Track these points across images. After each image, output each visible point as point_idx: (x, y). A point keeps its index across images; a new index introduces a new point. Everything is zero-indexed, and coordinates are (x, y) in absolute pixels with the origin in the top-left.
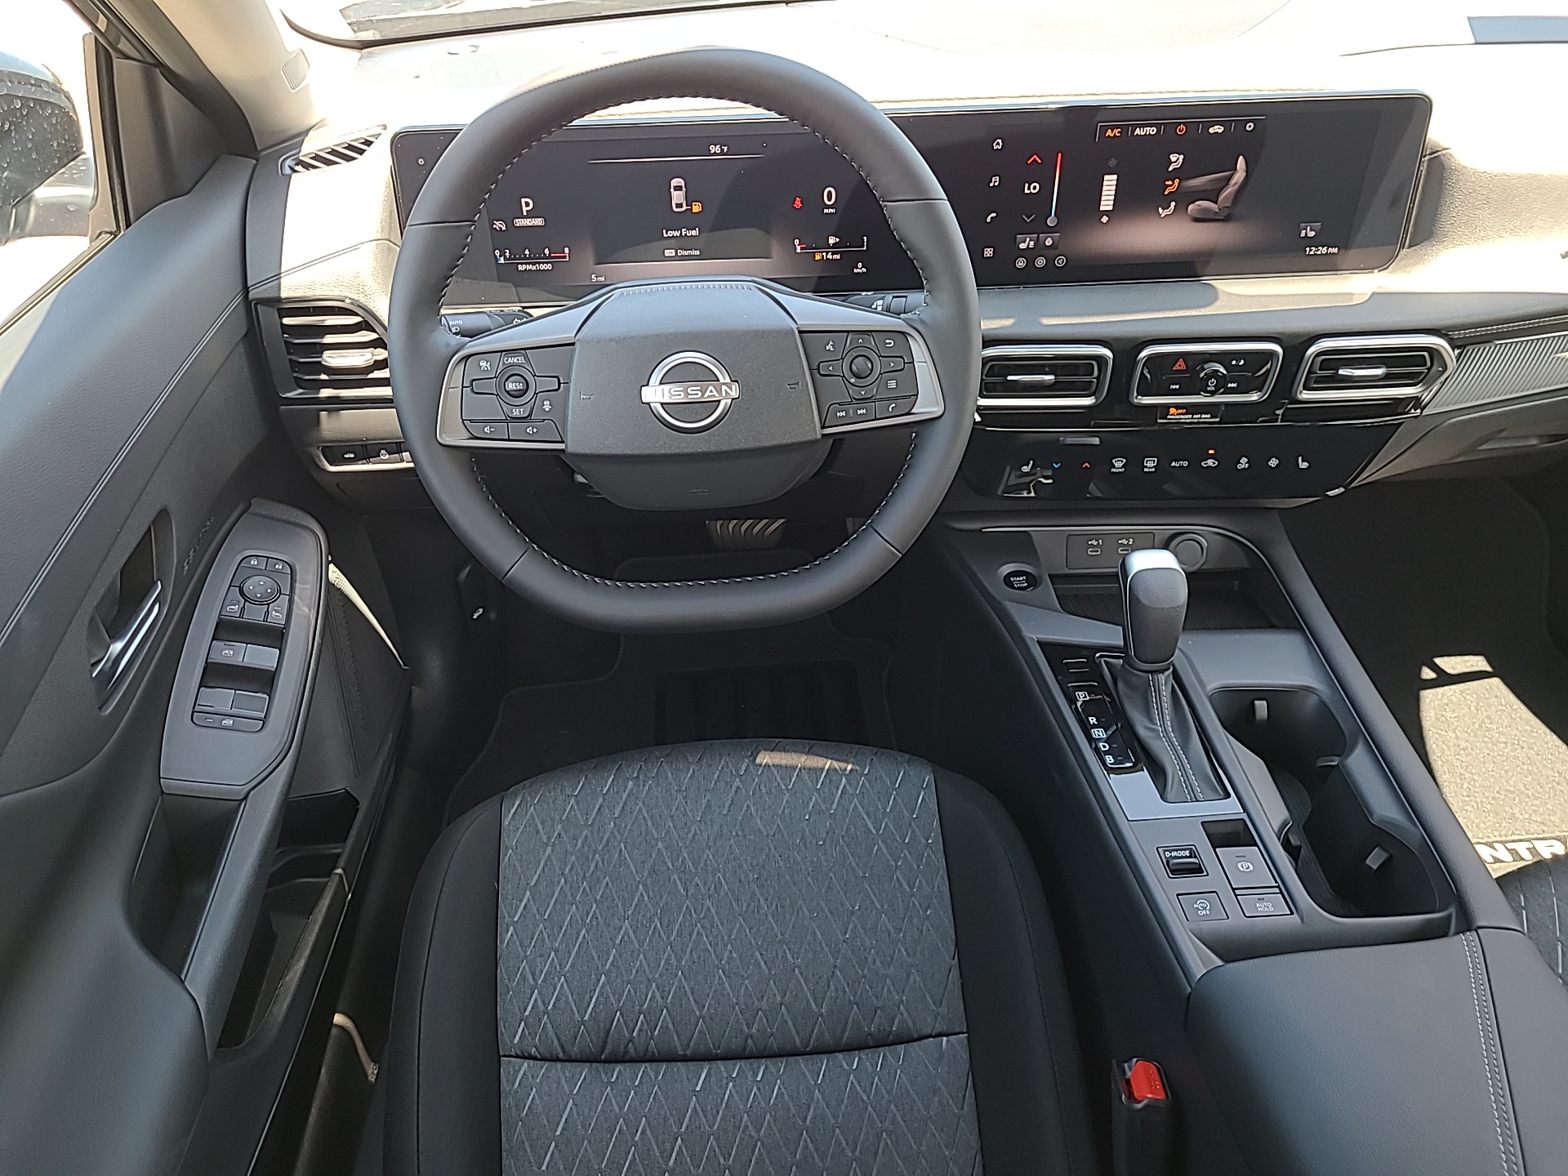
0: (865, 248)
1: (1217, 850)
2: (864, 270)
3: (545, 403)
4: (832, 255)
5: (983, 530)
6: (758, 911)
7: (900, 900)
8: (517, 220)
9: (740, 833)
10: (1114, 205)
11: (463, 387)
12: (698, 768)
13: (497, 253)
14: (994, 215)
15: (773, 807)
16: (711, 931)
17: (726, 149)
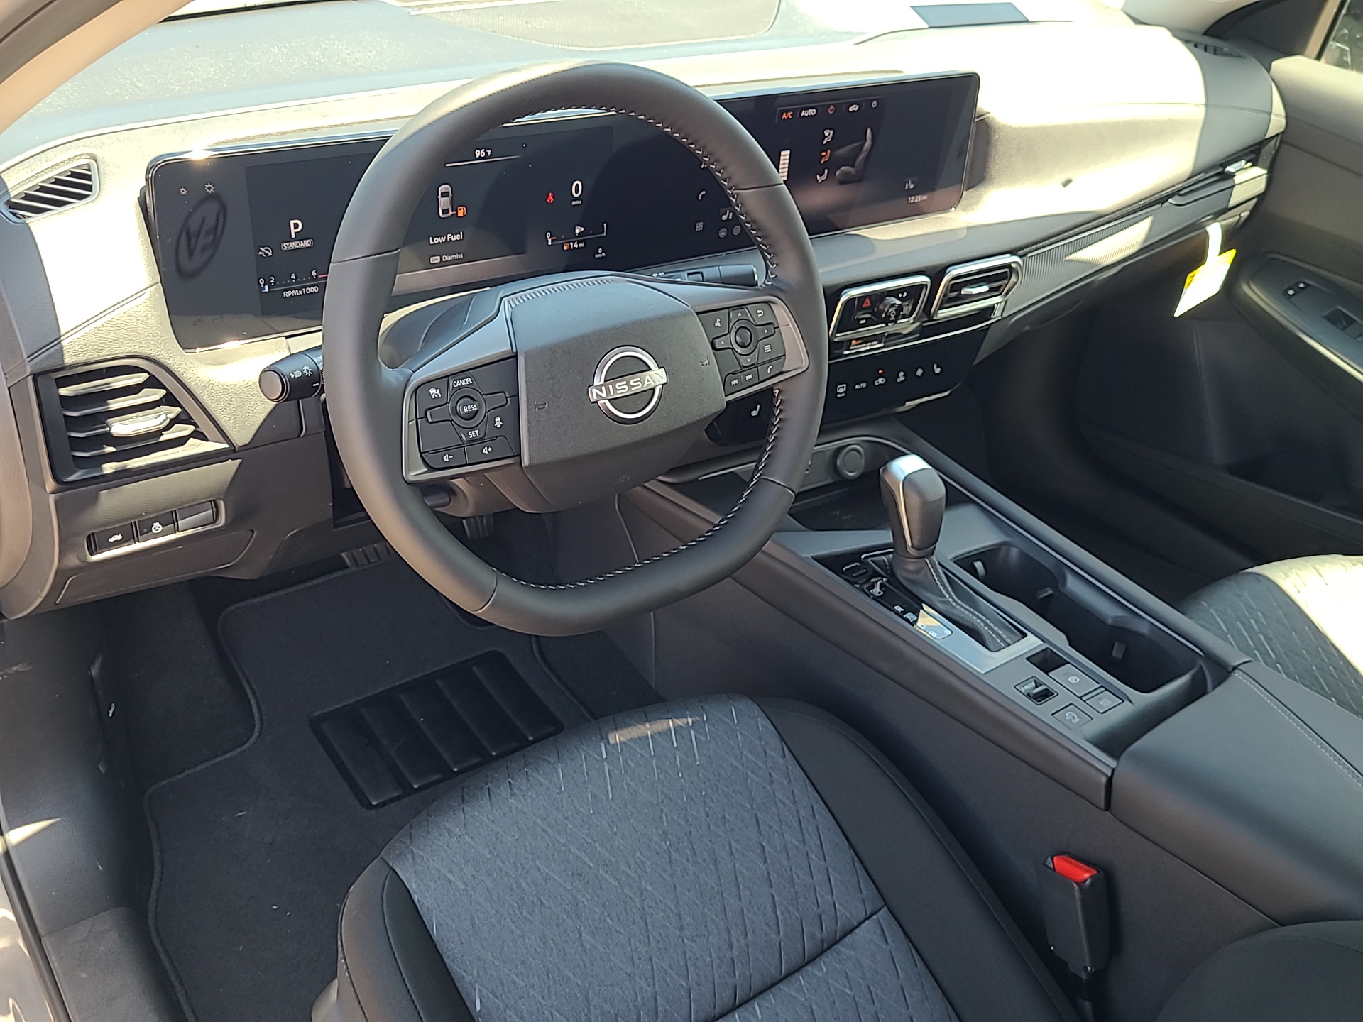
0: (605, 234)
1: (1049, 674)
2: (604, 254)
3: (496, 420)
4: (578, 244)
5: (700, 479)
6: (687, 873)
7: (791, 817)
8: (284, 245)
9: (634, 811)
10: (788, 176)
11: (417, 419)
12: (564, 765)
13: (262, 281)
14: (704, 193)
15: (648, 777)
16: (658, 908)
17: (489, 152)
